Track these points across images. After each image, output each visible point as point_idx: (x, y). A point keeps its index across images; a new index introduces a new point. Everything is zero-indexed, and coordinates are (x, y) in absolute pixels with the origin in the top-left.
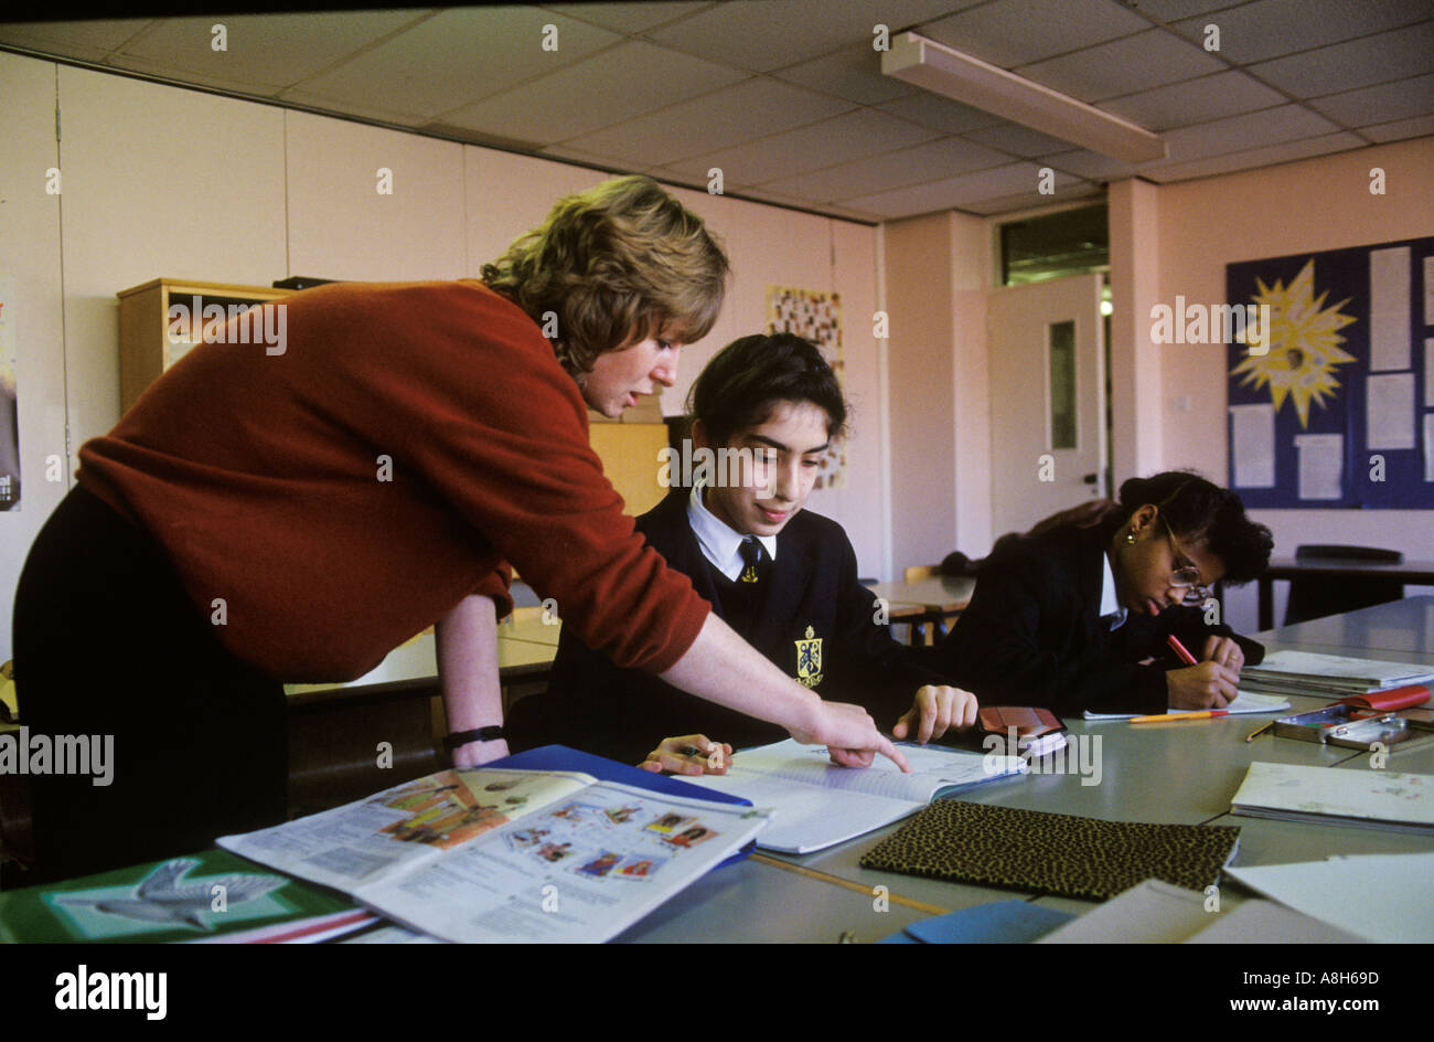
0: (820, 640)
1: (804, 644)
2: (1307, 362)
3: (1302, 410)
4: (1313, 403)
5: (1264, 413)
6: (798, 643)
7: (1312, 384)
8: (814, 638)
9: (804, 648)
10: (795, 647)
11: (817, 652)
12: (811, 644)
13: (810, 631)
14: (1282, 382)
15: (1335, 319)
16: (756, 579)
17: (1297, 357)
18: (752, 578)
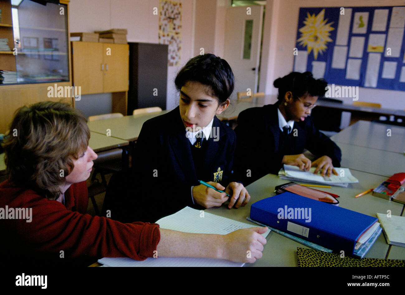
0: (222, 171)
1: (217, 174)
2: (319, 40)
3: (316, 54)
4: (319, 54)
5: (305, 54)
6: (215, 174)
7: (319, 47)
8: (221, 171)
9: (216, 175)
10: (213, 176)
11: (221, 176)
12: (219, 174)
13: (219, 169)
14: (311, 45)
15: (328, 28)
16: (200, 147)
17: (316, 38)
18: (199, 146)
